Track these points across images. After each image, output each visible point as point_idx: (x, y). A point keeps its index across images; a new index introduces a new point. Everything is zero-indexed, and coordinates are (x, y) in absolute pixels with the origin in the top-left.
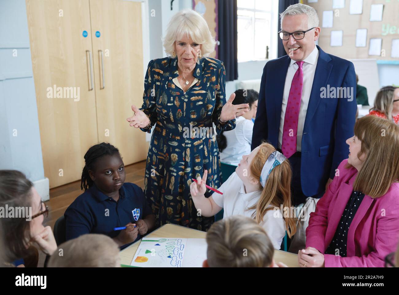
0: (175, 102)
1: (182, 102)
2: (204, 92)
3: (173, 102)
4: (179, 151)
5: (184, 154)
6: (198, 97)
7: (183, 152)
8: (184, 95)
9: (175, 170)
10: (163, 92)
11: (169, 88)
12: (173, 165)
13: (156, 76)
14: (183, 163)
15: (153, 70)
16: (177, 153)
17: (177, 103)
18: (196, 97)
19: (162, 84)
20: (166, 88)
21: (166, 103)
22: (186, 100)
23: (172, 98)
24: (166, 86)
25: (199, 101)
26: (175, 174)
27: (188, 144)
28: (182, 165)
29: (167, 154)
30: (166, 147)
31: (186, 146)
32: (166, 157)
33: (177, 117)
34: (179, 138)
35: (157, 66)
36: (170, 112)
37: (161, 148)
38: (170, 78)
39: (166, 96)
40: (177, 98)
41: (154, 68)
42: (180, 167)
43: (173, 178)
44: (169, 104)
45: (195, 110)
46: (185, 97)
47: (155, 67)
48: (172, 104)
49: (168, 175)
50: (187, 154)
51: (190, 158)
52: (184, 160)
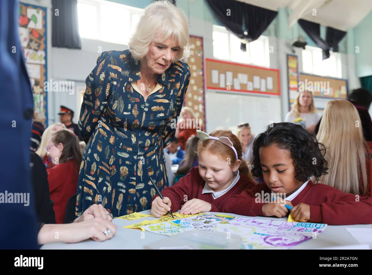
0: (133, 111)
1: (141, 111)
2: (167, 101)
3: (131, 111)
4: (130, 164)
5: (135, 167)
6: (160, 107)
7: (135, 165)
8: (144, 103)
9: (124, 187)
10: (119, 97)
11: (128, 92)
12: (123, 180)
13: (112, 75)
14: (135, 178)
15: (109, 66)
16: (127, 166)
17: (135, 112)
18: (158, 107)
19: (119, 85)
20: (124, 92)
21: (122, 111)
22: (146, 109)
23: (130, 105)
24: (124, 88)
25: (160, 112)
26: (124, 191)
27: (140, 156)
28: (133, 180)
29: (114, 167)
30: (114, 158)
31: (139, 158)
32: (113, 170)
33: (132, 127)
34: (131, 149)
35: (114, 61)
36: (125, 121)
37: (107, 158)
38: (130, 79)
39: (123, 102)
40: (136, 106)
41: (110, 64)
42: (131, 183)
43: (121, 195)
44: (125, 113)
45: (154, 122)
46: (146, 106)
47: (112, 62)
48: (129, 113)
49: (114, 191)
50: (139, 167)
51: (142, 171)
52: (135, 174)
